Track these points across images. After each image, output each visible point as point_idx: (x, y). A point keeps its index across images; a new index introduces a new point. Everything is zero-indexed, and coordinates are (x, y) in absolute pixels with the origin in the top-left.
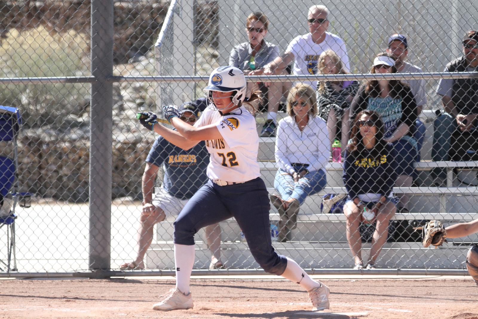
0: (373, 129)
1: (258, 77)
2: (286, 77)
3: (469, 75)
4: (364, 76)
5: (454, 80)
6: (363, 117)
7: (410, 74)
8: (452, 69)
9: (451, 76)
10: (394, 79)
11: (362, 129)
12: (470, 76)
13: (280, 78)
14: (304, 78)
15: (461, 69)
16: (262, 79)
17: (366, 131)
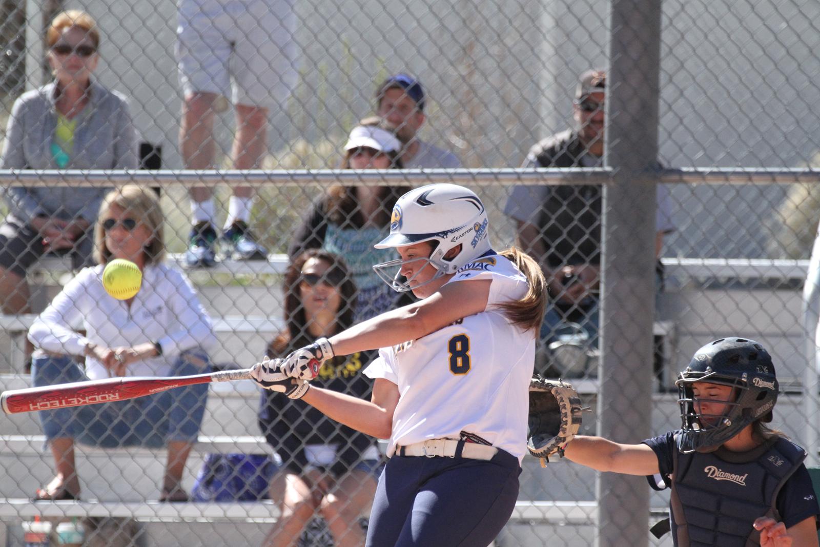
0: (334, 294)
1: (60, 175)
2: (128, 175)
3: (560, 176)
4: (314, 176)
5: (549, 188)
6: (311, 265)
7: (423, 173)
8: (544, 160)
9: (519, 179)
10: (383, 184)
11: (308, 292)
12: (562, 180)
13: (113, 178)
14: (170, 178)
15: (564, 161)
16: (70, 179)
17: (317, 300)
